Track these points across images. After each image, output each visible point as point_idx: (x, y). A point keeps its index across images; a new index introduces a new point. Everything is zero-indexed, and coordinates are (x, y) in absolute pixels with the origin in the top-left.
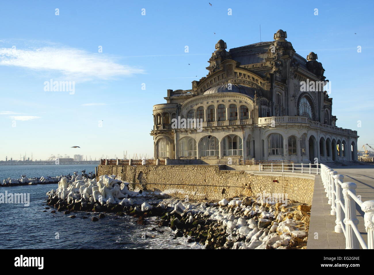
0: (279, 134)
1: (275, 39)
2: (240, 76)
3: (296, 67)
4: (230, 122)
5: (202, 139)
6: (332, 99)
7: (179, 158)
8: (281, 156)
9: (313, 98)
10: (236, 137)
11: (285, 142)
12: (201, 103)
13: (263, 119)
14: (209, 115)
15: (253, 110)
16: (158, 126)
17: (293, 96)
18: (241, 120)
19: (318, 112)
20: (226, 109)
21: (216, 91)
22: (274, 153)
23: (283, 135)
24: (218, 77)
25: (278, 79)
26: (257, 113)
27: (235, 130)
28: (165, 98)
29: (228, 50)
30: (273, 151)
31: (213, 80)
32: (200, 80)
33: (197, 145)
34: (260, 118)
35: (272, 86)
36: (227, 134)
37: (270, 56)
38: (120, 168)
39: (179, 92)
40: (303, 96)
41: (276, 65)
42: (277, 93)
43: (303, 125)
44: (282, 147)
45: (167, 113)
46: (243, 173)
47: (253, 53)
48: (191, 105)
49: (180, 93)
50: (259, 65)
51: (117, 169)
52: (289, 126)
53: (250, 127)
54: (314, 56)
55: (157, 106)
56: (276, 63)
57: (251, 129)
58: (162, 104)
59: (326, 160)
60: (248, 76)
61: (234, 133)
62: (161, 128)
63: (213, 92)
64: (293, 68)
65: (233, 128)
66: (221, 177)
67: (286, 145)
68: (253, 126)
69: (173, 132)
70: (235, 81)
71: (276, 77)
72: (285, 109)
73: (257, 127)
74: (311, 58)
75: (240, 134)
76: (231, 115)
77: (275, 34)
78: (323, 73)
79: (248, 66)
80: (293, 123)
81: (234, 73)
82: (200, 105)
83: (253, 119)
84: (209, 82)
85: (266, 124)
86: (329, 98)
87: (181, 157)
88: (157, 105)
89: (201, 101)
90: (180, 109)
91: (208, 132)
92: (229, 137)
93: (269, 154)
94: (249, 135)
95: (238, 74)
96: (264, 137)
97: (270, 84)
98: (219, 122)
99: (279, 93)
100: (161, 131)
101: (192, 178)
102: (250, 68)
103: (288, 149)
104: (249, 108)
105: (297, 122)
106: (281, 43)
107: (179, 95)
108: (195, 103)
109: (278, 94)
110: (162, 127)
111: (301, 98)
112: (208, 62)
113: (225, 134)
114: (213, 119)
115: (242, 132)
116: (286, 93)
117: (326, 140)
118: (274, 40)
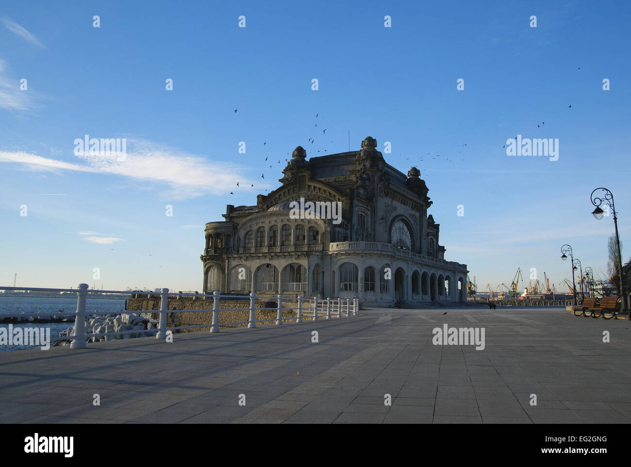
0: (354, 264)
1: (362, 147)
2: (314, 190)
3: (386, 183)
4: (295, 248)
5: (259, 268)
6: (439, 225)
7: (230, 292)
8: (354, 292)
9: (412, 222)
10: (300, 266)
11: (361, 275)
12: (262, 223)
13: (335, 244)
14: (271, 237)
15: (324, 233)
16: (209, 250)
17: (382, 219)
18: (309, 245)
19: (419, 240)
20: (292, 231)
21: (281, 208)
22: (346, 289)
23: (358, 266)
24: (289, 190)
25: (361, 196)
26: (328, 236)
27: (298, 257)
28: (223, 216)
29: (307, 159)
30: (346, 285)
31: (282, 194)
32: (269, 194)
33: (252, 275)
34: (331, 244)
35: (352, 203)
36: (290, 262)
37: (356, 168)
38: (151, 303)
39: (241, 208)
40: (398, 219)
41: (361, 178)
42: (360, 213)
43: (384, 253)
44: (357, 281)
45: (221, 234)
46: (291, 312)
47: (338, 164)
48: (250, 224)
49: (242, 210)
50: (342, 178)
51: (148, 303)
52: (365, 254)
53: (318, 254)
54: (415, 172)
55: (209, 225)
56: (361, 176)
57: (320, 256)
58: (215, 222)
59: (421, 299)
60: (324, 190)
61: (297, 261)
62: (212, 253)
63: (278, 209)
64: (382, 183)
65: (296, 255)
66: (266, 317)
67: (361, 279)
68: (323, 253)
69: (224, 258)
70: (308, 196)
71: (358, 194)
72: (370, 234)
73: (327, 255)
74: (412, 173)
75: (304, 262)
76: (297, 238)
77: (363, 141)
78: (426, 193)
79: (328, 179)
80: (370, 250)
81: (307, 187)
82: (260, 225)
83: (323, 244)
84: (278, 197)
85: (338, 251)
86: (435, 223)
87: (233, 291)
88: (209, 223)
89: (262, 220)
90: (237, 229)
91: (266, 260)
92: (291, 266)
93: (341, 290)
94: (317, 265)
95: (312, 187)
96: (336, 268)
97: (350, 201)
98: (283, 247)
99: (362, 213)
100: (211, 256)
101: (233, 318)
102: (331, 182)
103: (364, 284)
104: (319, 230)
105: (376, 249)
106: (369, 152)
107: (240, 212)
108: (254, 222)
109: (362, 215)
110: (213, 251)
111: (394, 221)
112: (282, 172)
113: (286, 262)
114: (276, 243)
115: (307, 260)
116: (372, 214)
117: (430, 276)
118: (362, 149)
